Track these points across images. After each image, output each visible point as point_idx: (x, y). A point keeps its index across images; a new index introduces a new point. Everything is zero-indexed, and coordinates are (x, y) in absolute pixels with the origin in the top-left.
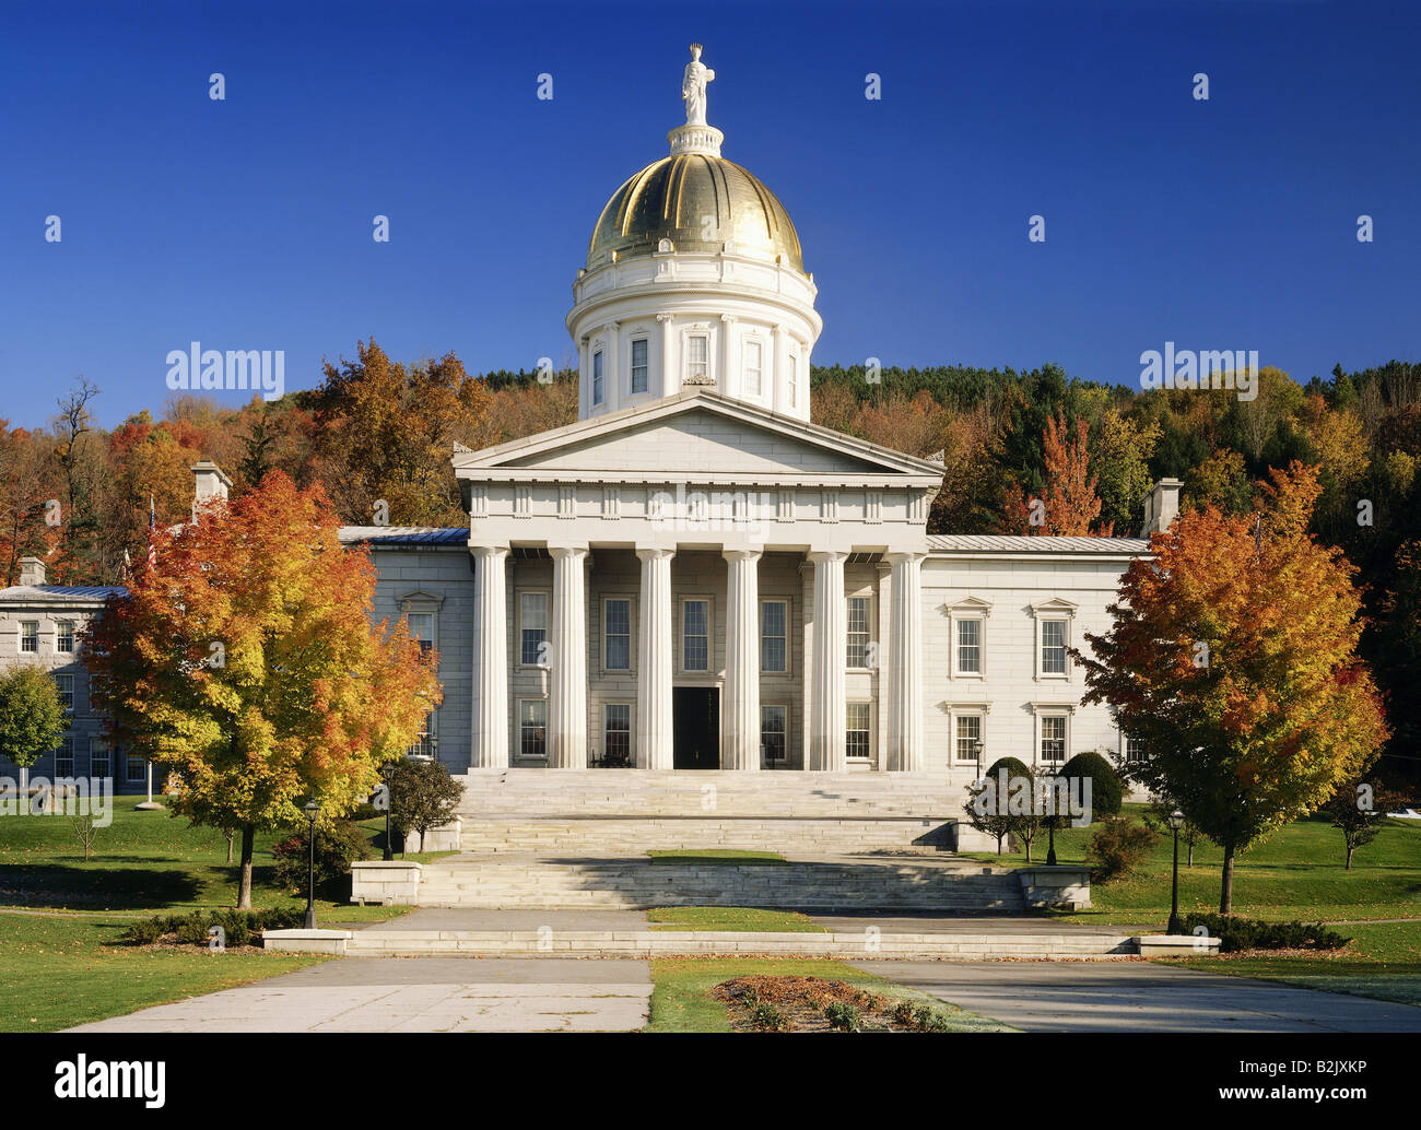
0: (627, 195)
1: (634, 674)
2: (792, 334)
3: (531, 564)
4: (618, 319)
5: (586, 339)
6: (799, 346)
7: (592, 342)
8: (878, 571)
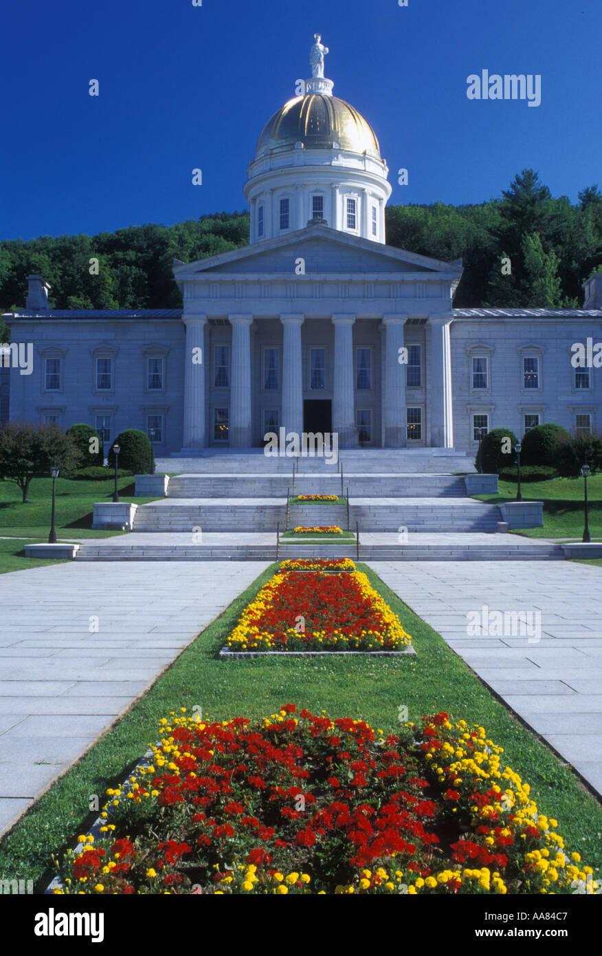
0: (277, 118)
1: (280, 391)
2: (374, 195)
3: (219, 329)
4: (272, 188)
5: (254, 199)
6: (377, 202)
7: (258, 201)
8: (425, 330)
